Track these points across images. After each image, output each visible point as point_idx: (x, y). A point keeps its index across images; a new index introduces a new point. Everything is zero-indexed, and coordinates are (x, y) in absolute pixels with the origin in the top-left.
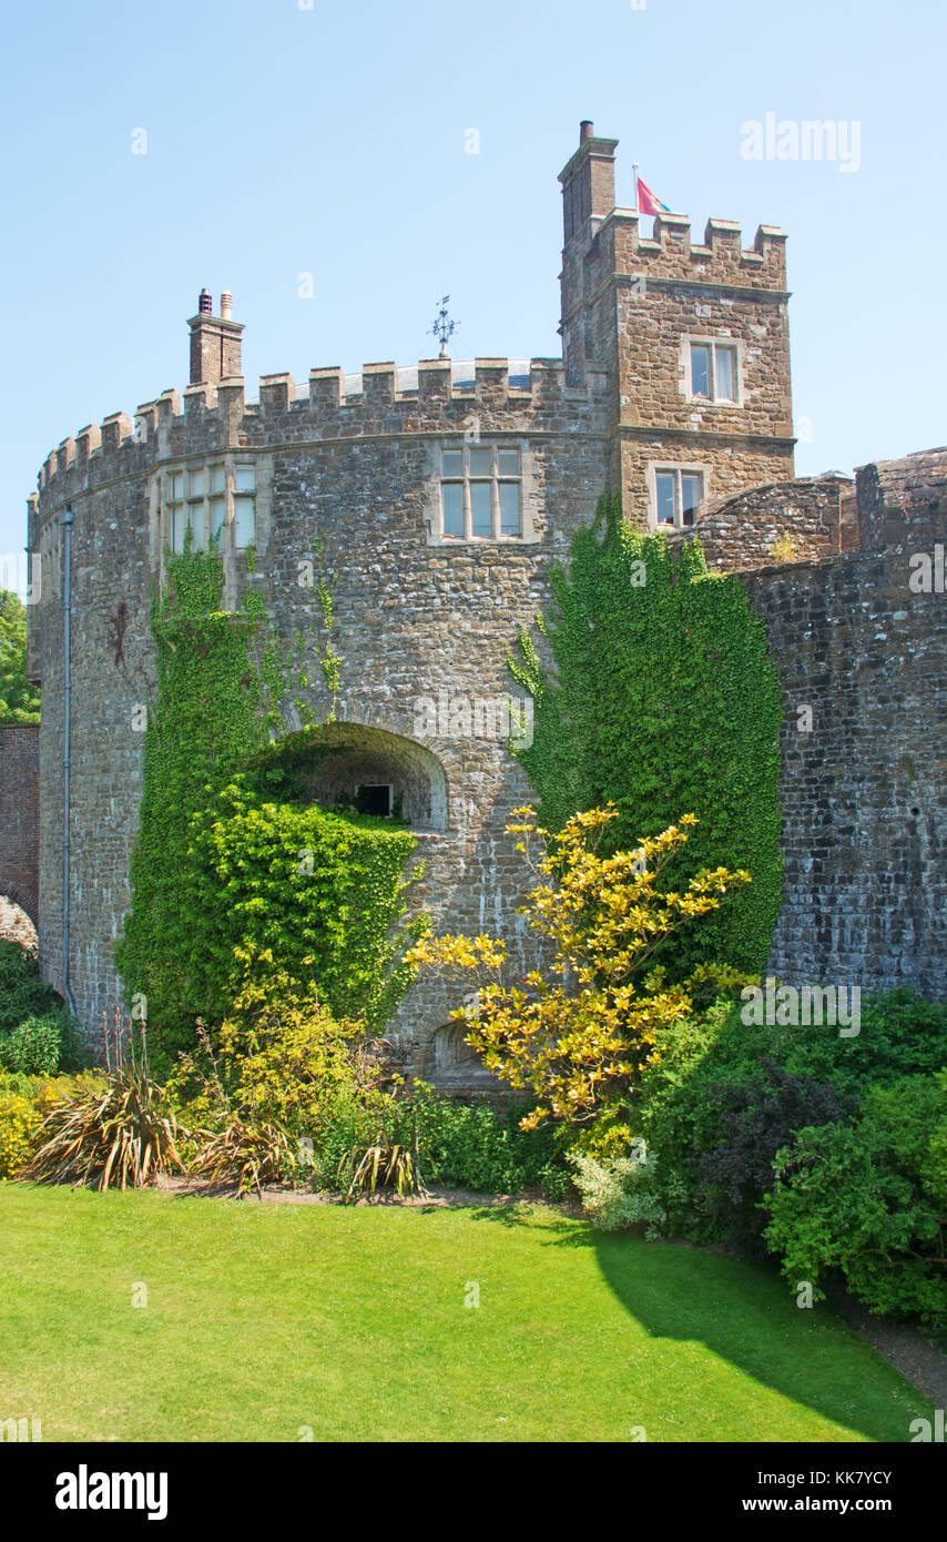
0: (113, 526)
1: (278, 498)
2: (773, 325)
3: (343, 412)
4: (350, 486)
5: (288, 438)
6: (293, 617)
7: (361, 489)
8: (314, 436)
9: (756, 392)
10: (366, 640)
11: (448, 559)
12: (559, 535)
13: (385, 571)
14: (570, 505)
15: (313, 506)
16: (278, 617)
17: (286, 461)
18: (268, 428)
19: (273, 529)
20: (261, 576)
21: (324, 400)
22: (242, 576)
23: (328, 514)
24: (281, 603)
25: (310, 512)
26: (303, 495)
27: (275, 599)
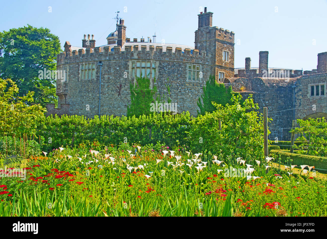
0: (118, 69)
1: (160, 70)
2: (233, 49)
3: (173, 56)
4: (173, 70)
5: (162, 59)
6: (162, 92)
7: (175, 70)
8: (167, 59)
9: (230, 60)
10: (176, 97)
11: (189, 84)
12: (204, 81)
13: (179, 85)
14: (206, 76)
15: (167, 72)
16: (159, 91)
17: (162, 63)
18: (158, 56)
19: (159, 75)
20: (156, 83)
21: (169, 53)
22: (153, 83)
23: (169, 74)
24: (160, 89)
25: (166, 73)
26: (165, 70)
27: (159, 88)
